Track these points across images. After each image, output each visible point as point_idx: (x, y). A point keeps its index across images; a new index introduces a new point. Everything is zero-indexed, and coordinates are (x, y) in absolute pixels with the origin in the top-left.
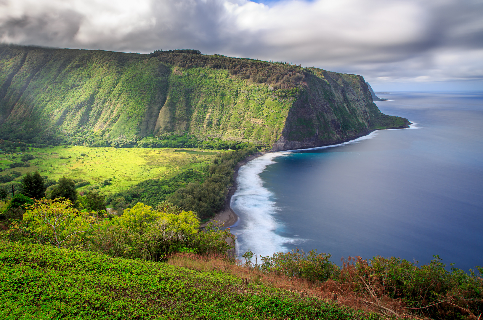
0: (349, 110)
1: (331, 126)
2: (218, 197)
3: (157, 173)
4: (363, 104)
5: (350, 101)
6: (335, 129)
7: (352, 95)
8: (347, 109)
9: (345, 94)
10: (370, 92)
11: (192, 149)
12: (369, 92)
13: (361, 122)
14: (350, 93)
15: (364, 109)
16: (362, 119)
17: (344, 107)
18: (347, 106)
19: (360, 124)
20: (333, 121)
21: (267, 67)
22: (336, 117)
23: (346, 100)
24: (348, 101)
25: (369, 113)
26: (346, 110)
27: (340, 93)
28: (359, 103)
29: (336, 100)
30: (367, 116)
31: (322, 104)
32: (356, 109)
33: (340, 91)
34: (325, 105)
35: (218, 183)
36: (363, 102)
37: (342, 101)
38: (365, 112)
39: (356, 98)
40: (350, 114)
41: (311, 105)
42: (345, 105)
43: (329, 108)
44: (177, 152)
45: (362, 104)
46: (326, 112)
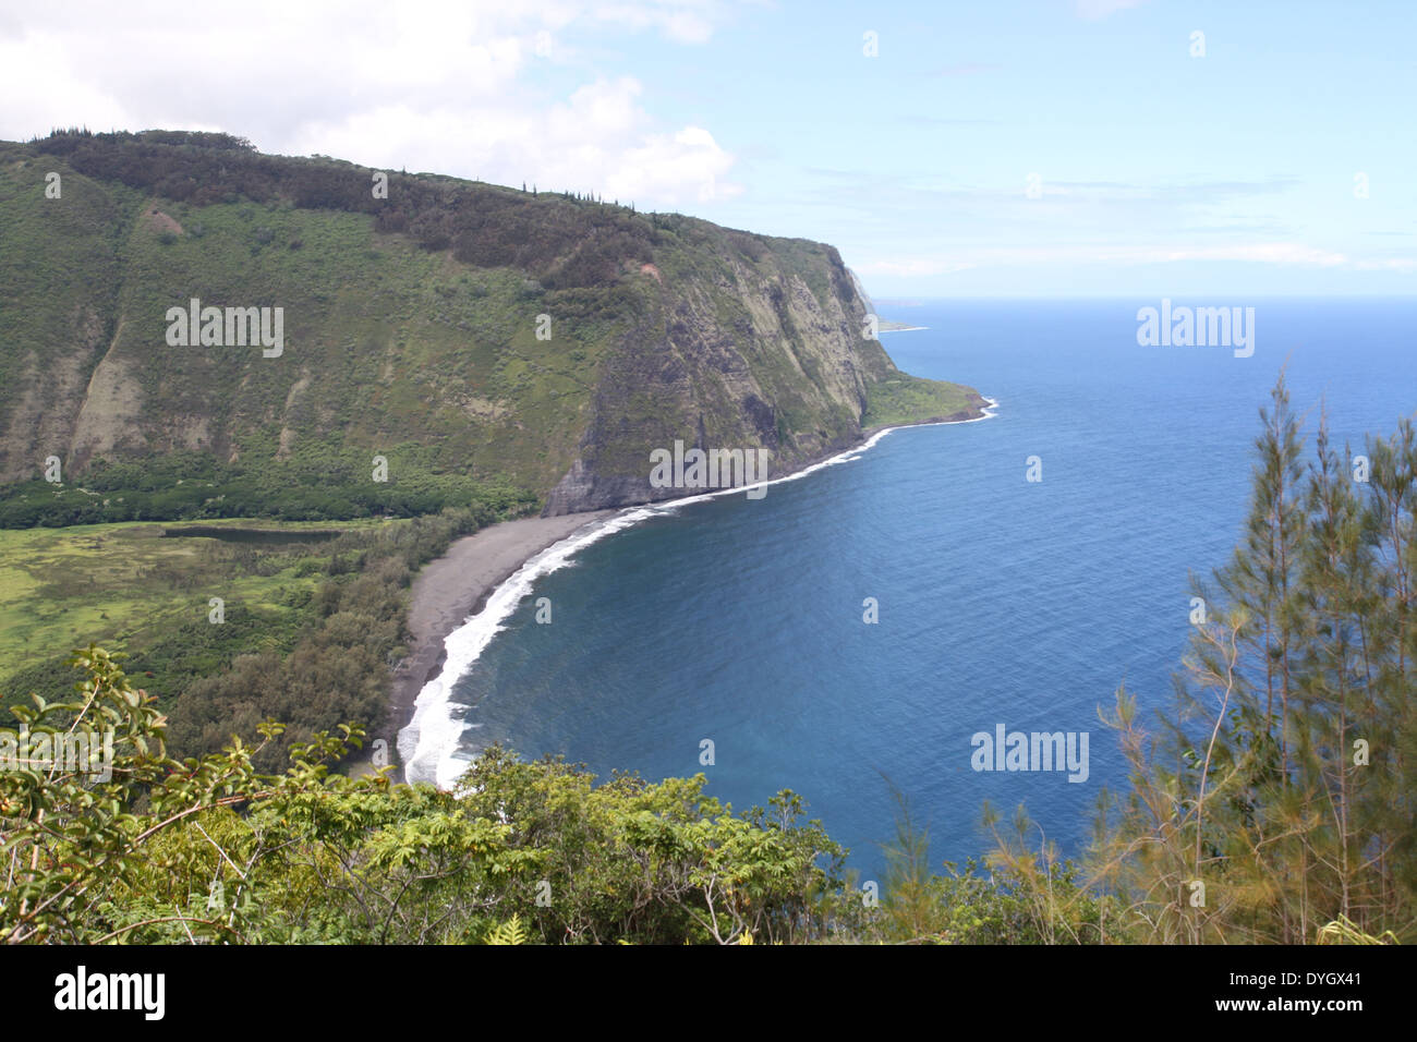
0: (801, 363)
1: (745, 420)
2: (357, 699)
3: (93, 628)
4: (843, 340)
5: (802, 331)
6: (758, 429)
7: (808, 312)
8: (793, 358)
9: (785, 305)
10: (861, 301)
11: (235, 523)
12: (858, 302)
13: (839, 401)
14: (799, 302)
15: (843, 358)
16: (841, 390)
17: (781, 350)
18: (793, 348)
19: (834, 408)
20: (750, 402)
21: (516, 208)
22: (758, 388)
23: (788, 329)
24: (793, 330)
25: (861, 372)
26: (788, 362)
27: (767, 302)
28: (830, 336)
29: (759, 328)
30: (857, 382)
31: (713, 341)
32: (822, 358)
33: (767, 297)
34: (722, 344)
35: (354, 649)
36: (841, 333)
37: (775, 330)
38: (849, 366)
39: (819, 321)
40: (803, 374)
41: (673, 345)
42: (786, 345)
43: (735, 357)
44: (176, 540)
45: (837, 339)
46: (726, 370)
